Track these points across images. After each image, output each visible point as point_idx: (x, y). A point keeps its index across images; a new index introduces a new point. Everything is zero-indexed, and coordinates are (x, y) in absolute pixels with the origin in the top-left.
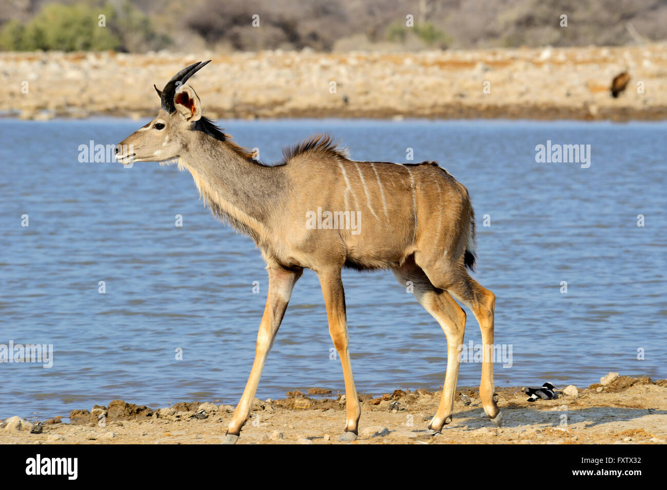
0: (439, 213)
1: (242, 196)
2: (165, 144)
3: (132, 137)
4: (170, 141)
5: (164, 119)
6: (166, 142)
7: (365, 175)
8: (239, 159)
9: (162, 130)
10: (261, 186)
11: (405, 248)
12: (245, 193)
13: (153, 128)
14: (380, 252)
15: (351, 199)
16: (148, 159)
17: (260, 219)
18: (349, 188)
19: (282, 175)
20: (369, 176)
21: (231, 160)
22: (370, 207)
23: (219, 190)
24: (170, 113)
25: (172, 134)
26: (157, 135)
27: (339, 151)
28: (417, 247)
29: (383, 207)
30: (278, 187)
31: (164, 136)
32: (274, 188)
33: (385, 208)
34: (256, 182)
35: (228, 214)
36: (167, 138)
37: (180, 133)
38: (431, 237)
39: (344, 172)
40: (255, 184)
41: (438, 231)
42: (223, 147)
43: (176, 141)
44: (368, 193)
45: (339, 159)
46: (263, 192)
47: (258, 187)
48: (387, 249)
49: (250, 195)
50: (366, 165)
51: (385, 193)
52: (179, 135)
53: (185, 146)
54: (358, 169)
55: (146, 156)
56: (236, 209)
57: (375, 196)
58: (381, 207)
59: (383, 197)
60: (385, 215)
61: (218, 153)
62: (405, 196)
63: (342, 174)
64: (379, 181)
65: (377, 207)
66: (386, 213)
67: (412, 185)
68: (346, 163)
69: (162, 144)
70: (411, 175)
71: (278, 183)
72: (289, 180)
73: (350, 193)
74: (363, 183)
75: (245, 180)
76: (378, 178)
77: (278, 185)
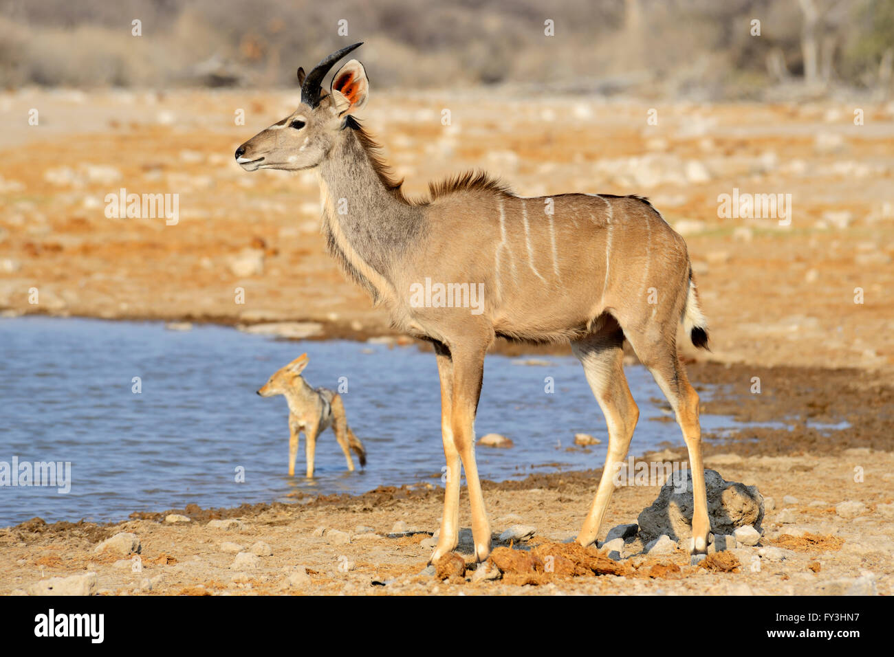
0: (648, 258)
1: (364, 235)
2: (302, 148)
3: (261, 137)
4: (310, 144)
5: (304, 116)
6: (305, 146)
7: (531, 221)
8: (380, 186)
9: (301, 130)
10: (392, 228)
12: (368, 232)
13: (290, 126)
15: (506, 257)
16: (278, 165)
18: (504, 240)
19: (420, 216)
20: (539, 220)
21: (370, 183)
22: (532, 267)
24: (313, 108)
25: (313, 135)
26: (294, 135)
29: (553, 263)
30: (410, 232)
31: (303, 138)
32: (404, 234)
33: (555, 265)
34: (388, 220)
35: (342, 254)
36: (306, 140)
37: (323, 135)
38: (632, 287)
39: (502, 218)
40: (385, 224)
41: (643, 281)
42: (367, 164)
43: (317, 144)
44: (531, 247)
45: (502, 198)
46: (390, 237)
47: (388, 228)
49: (373, 236)
50: (538, 204)
51: (557, 244)
52: (321, 137)
53: (327, 154)
54: (524, 213)
55: (278, 161)
56: (353, 251)
57: (542, 251)
58: (549, 264)
59: (554, 249)
60: (555, 275)
61: (358, 170)
62: (593, 239)
63: (499, 222)
64: (551, 226)
65: (542, 265)
66: (556, 272)
67: (608, 220)
68: (511, 203)
69: (299, 148)
70: (609, 205)
71: (412, 227)
72: (426, 225)
73: (505, 250)
74: (527, 233)
75: (375, 216)
76: (551, 222)
77: (411, 229)
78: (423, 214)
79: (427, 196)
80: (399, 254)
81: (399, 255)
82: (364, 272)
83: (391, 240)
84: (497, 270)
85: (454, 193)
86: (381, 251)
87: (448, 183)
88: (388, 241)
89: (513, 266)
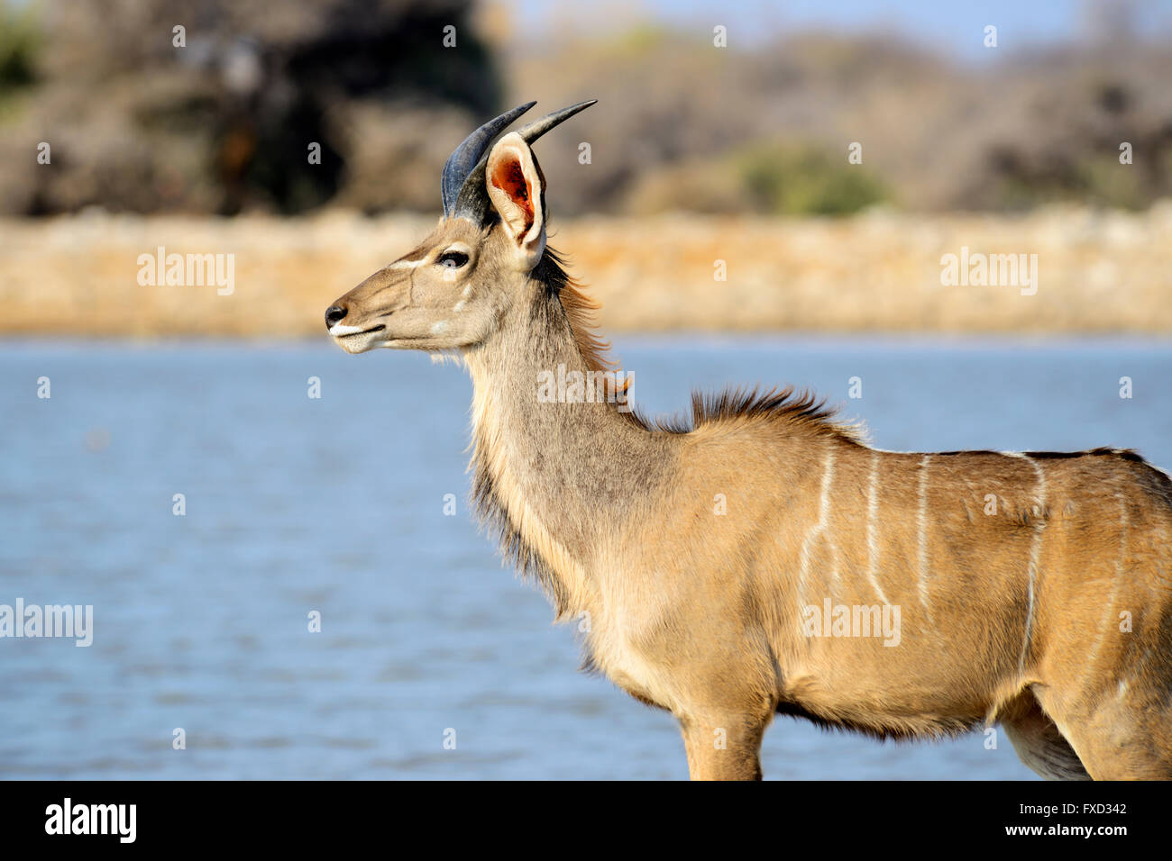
0: (1116, 581)
1: (551, 477)
2: (459, 306)
4: (473, 297)
5: (467, 241)
6: (463, 301)
7: (883, 494)
10: (607, 470)
11: (994, 684)
12: (559, 471)
13: (436, 261)
14: (907, 698)
15: (823, 555)
17: (575, 552)
18: (825, 521)
19: (666, 455)
20: (899, 495)
22: (873, 582)
23: (510, 446)
25: (479, 282)
26: (446, 278)
27: (840, 426)
28: (1039, 675)
29: (917, 581)
30: (641, 481)
31: (462, 284)
32: (630, 484)
33: (922, 587)
34: (599, 453)
35: (505, 512)
36: (467, 289)
37: (497, 280)
38: (1078, 646)
39: (827, 480)
40: (594, 459)
42: (569, 340)
43: (485, 298)
44: (876, 543)
45: (834, 445)
46: (602, 485)
47: (600, 467)
48: (926, 690)
49: (568, 481)
50: (903, 464)
51: (931, 546)
52: (493, 285)
53: (500, 319)
54: (873, 477)
55: (412, 333)
56: (528, 509)
57: (898, 552)
58: (911, 583)
59: (922, 555)
60: (921, 606)
61: (551, 350)
62: (1003, 546)
63: (819, 486)
64: (922, 511)
65: (895, 582)
66: (924, 600)
67: (1036, 510)
68: (851, 455)
69: (451, 305)
70: (1042, 480)
71: (648, 471)
72: (674, 472)
73: (822, 541)
74: (871, 516)
75: (576, 442)
76: (923, 503)
77: (645, 476)
78: (673, 451)
79: (685, 418)
80: (616, 521)
81: (614, 522)
82: (545, 551)
83: (601, 492)
84: (802, 578)
85: (742, 419)
86: (583, 511)
87: (730, 402)
88: (598, 494)
89: (836, 575)
